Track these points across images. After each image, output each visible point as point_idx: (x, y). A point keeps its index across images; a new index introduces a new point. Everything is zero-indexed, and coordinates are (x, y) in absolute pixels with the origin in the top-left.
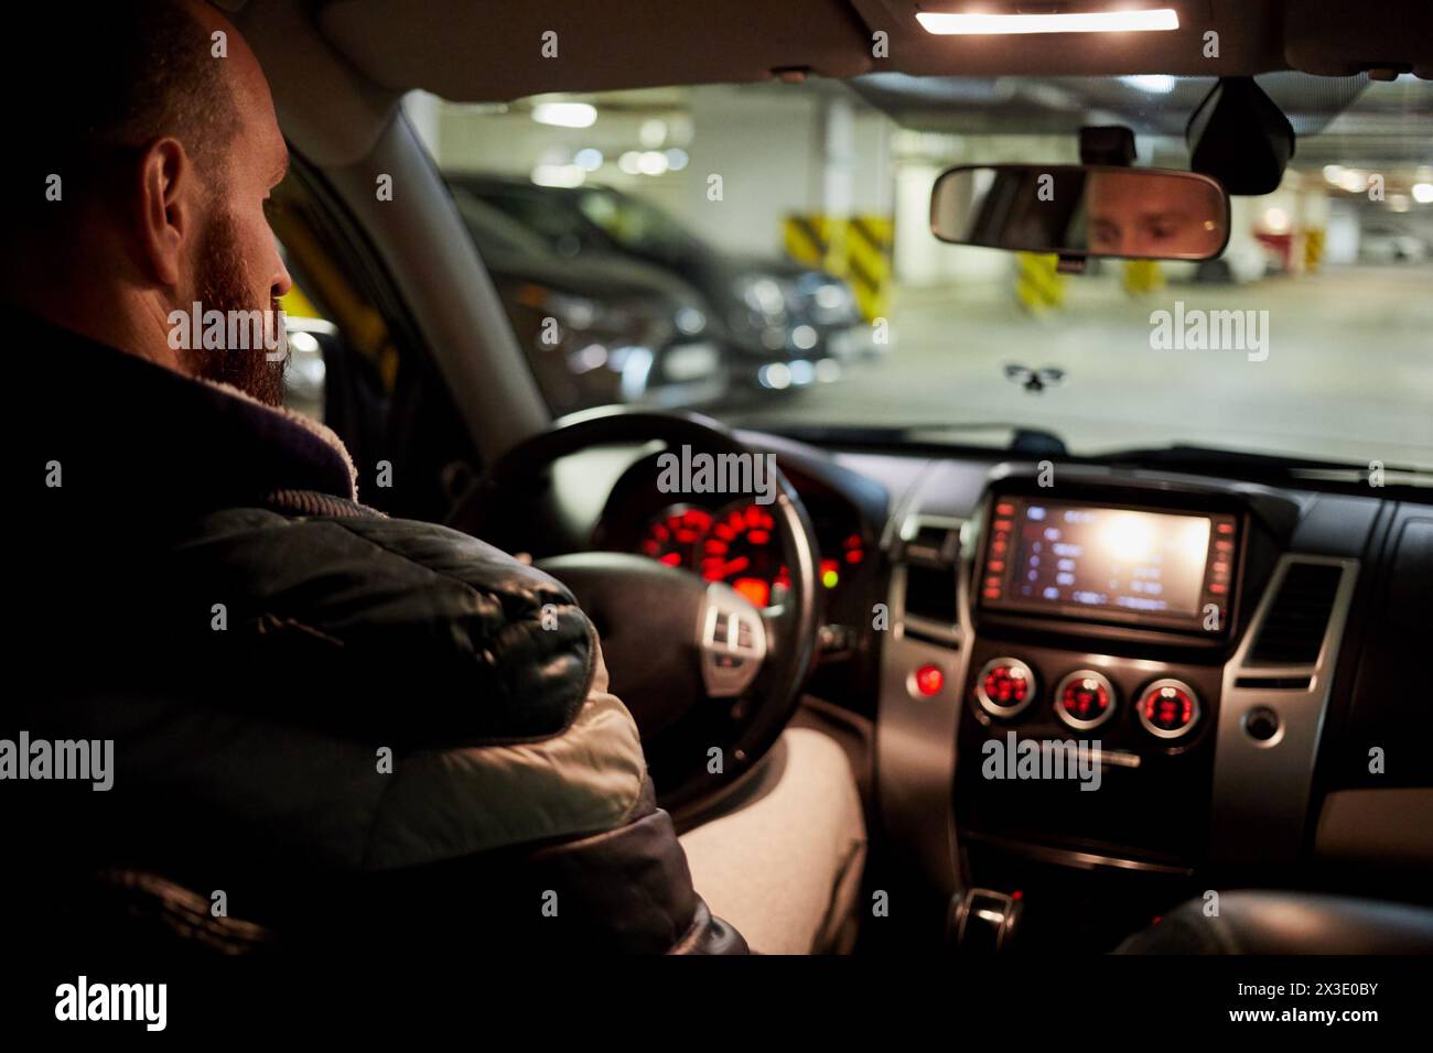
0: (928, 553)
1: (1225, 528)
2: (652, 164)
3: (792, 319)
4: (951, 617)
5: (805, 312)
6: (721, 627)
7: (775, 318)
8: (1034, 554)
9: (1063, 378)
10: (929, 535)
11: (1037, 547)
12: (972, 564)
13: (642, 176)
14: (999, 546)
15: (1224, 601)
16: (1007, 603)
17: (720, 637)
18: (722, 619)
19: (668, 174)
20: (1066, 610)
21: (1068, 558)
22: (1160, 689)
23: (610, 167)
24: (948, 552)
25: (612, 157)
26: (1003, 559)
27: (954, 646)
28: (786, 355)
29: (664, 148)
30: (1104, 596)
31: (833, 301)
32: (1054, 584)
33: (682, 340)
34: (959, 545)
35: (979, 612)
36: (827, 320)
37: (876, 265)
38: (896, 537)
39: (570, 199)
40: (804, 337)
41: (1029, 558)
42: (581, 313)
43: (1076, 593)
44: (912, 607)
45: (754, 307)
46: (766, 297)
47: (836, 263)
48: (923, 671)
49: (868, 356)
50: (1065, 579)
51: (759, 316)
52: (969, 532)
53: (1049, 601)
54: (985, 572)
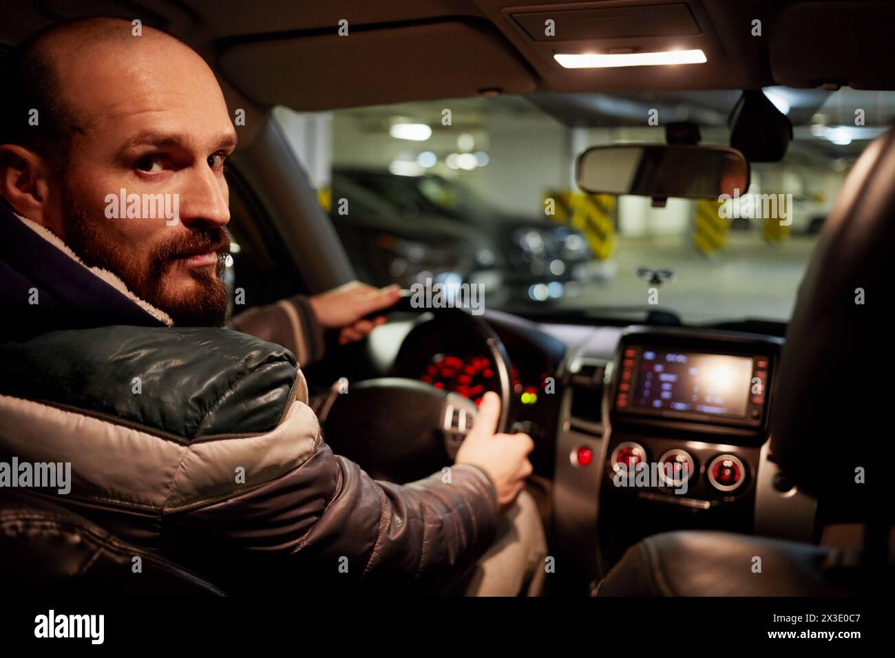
0: (585, 380)
1: (762, 364)
2: (465, 162)
3: (548, 256)
4: (597, 419)
5: (558, 251)
6: (455, 417)
7: (539, 256)
8: (647, 380)
9: (672, 276)
10: (587, 370)
11: (649, 375)
12: (611, 386)
13: (461, 170)
14: (627, 375)
15: (761, 409)
16: (631, 409)
17: (455, 423)
18: (456, 413)
19: (477, 169)
20: (667, 414)
21: (667, 382)
22: (724, 460)
23: (441, 165)
24: (596, 379)
25: (442, 157)
26: (629, 382)
27: (599, 436)
28: (546, 279)
29: (473, 152)
30: (689, 405)
31: (575, 244)
32: (659, 397)
33: (479, 268)
34: (603, 376)
35: (615, 415)
36: (571, 257)
37: (605, 224)
38: (567, 371)
39: (412, 183)
40: (556, 267)
41: (644, 382)
42: (416, 252)
43: (672, 403)
44: (575, 413)
45: (526, 249)
46: (533, 242)
47: (578, 221)
48: (581, 450)
49: (598, 280)
50: (666, 395)
51: (529, 255)
52: (610, 369)
53: (656, 408)
54: (618, 391)
